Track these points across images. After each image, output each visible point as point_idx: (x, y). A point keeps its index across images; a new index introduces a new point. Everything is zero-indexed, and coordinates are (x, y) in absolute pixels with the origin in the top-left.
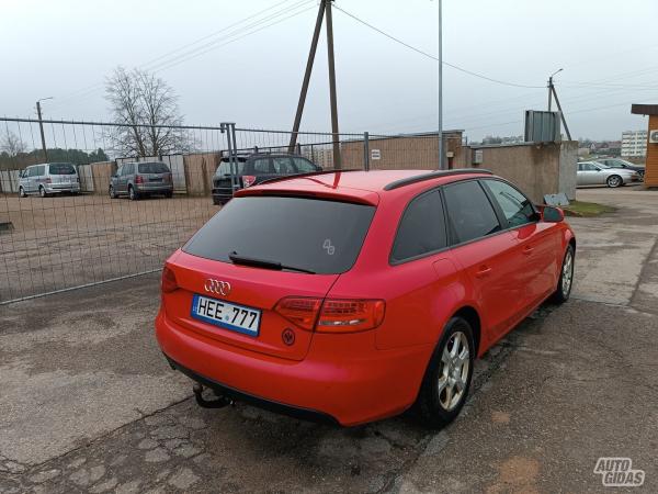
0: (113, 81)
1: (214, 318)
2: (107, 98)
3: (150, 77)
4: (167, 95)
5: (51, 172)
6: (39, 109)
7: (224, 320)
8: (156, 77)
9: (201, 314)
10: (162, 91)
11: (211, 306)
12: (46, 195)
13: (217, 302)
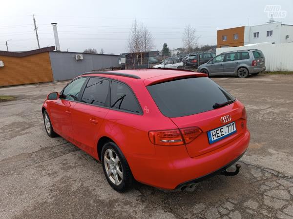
1: (221, 136)
7: (225, 135)
9: (215, 139)
11: (218, 132)
13: (219, 129)
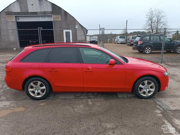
0: (148, 13)
2: (146, 17)
3: (159, 10)
4: (164, 15)
5: (120, 38)
6: (127, 22)
8: (161, 10)
10: (162, 14)
12: (118, 43)
